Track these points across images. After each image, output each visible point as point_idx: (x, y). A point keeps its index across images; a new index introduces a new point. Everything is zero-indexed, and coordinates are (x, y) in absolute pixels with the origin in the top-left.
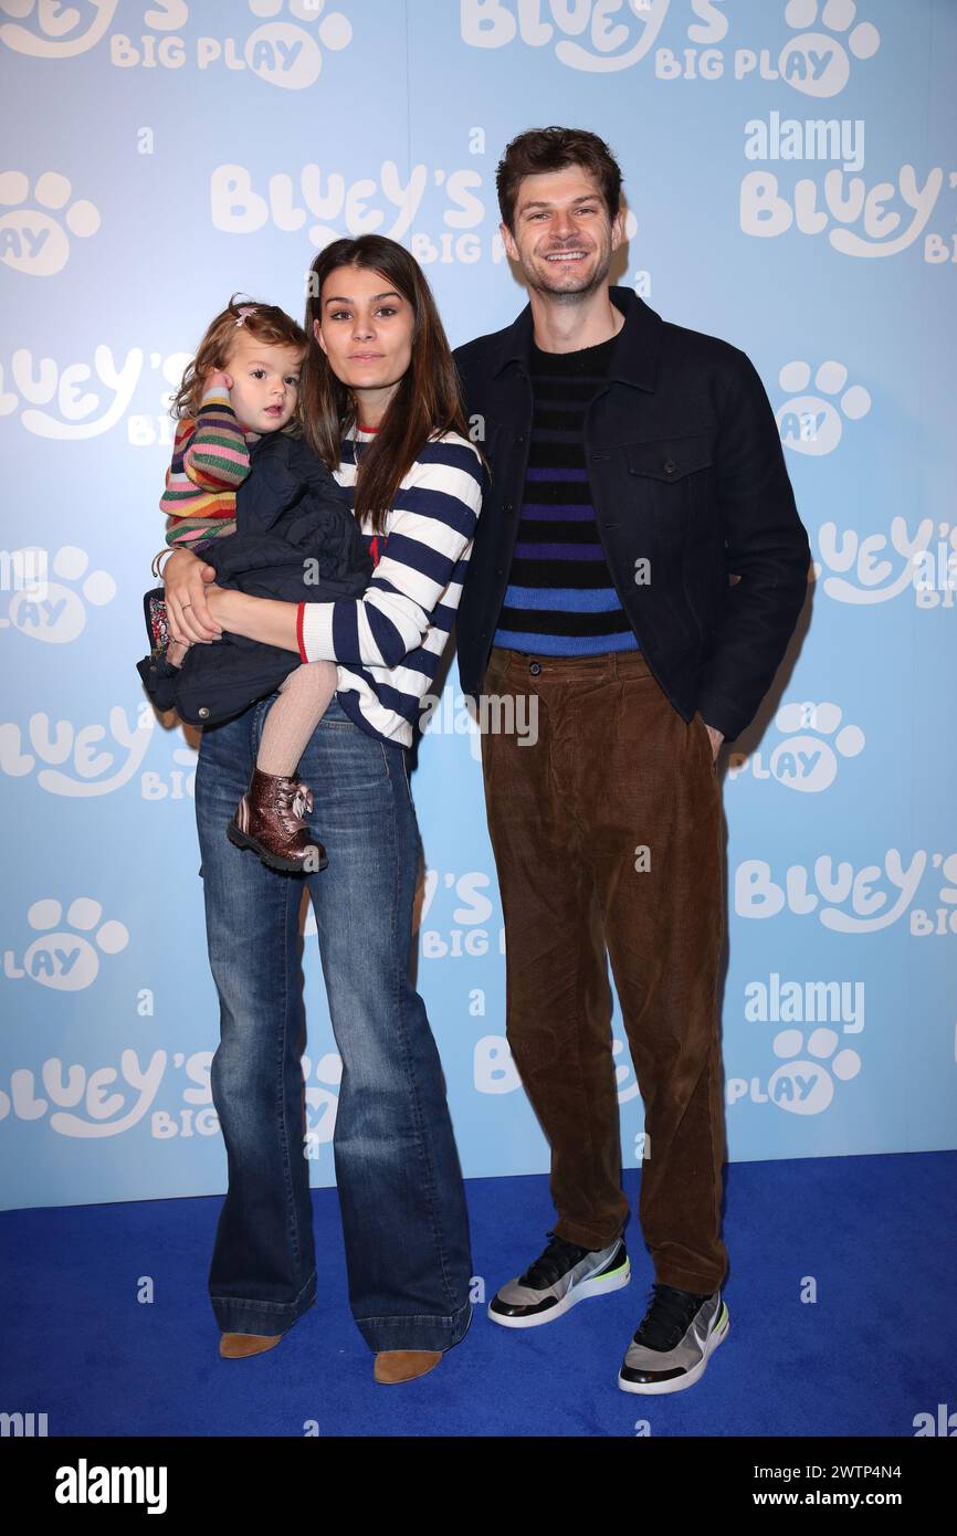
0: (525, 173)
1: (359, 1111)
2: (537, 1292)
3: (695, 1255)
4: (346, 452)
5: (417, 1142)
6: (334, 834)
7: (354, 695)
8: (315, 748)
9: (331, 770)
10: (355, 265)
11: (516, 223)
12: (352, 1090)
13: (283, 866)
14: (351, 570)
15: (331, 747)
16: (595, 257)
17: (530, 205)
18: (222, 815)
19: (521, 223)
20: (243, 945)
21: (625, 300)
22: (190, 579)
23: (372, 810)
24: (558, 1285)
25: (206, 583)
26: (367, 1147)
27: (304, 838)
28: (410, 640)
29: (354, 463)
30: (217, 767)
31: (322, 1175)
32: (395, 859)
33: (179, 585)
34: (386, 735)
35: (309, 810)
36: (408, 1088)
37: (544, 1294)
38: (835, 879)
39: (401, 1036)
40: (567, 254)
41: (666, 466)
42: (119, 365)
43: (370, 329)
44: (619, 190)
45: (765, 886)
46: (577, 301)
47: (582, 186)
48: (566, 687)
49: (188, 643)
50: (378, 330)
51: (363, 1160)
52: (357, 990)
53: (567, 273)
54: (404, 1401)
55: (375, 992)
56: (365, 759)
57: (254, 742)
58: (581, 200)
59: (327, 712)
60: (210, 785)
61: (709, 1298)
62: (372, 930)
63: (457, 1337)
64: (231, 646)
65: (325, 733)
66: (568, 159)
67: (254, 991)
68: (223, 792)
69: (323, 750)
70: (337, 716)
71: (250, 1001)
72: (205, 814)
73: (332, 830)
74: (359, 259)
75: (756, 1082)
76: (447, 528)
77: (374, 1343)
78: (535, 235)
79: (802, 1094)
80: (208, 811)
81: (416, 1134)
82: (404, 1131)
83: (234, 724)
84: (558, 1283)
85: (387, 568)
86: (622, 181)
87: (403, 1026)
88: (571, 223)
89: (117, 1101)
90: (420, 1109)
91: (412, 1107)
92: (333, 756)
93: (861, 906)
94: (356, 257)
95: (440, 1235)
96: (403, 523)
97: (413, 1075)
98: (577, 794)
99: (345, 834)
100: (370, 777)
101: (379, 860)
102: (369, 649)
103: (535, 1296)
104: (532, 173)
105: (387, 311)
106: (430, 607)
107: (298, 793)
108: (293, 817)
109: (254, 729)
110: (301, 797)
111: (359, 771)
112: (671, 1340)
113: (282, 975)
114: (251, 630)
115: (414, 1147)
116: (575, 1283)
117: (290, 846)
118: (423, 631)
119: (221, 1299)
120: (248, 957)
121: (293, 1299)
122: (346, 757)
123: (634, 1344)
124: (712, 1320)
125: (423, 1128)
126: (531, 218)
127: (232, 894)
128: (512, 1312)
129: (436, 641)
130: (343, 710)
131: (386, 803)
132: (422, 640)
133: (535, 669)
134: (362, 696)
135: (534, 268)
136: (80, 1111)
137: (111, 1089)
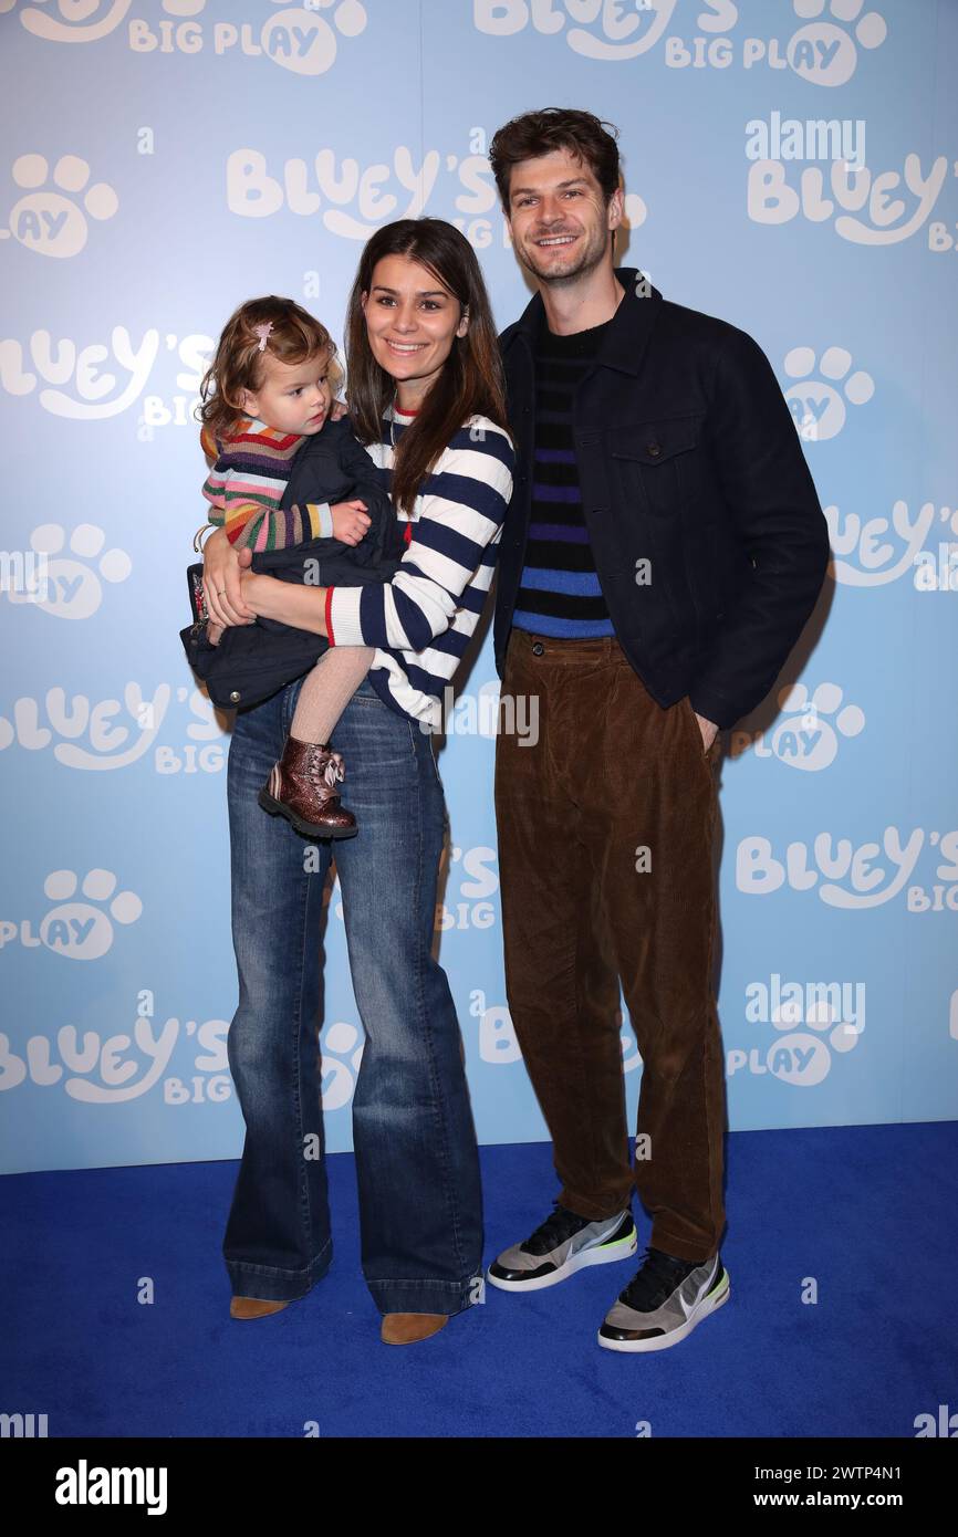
1: (378, 1079)
2: (535, 1257)
3: (685, 1221)
5: (435, 1111)
6: (359, 809)
7: (385, 672)
8: (345, 723)
9: (358, 746)
10: (407, 256)
12: (374, 1057)
13: (314, 832)
14: (385, 556)
15: (360, 721)
16: (585, 240)
18: (251, 787)
19: (515, 209)
20: (263, 917)
22: (227, 564)
23: (397, 787)
24: (556, 1251)
25: (243, 568)
26: (386, 1113)
27: (333, 807)
28: (437, 625)
29: (392, 446)
30: (249, 740)
31: (340, 1139)
33: (216, 569)
34: (412, 715)
35: (341, 779)
36: (427, 1057)
37: (542, 1260)
38: (834, 856)
39: (420, 1007)
40: (555, 239)
41: (650, 449)
42: (136, 347)
43: (411, 322)
45: (766, 862)
47: (566, 171)
49: (225, 626)
50: (422, 322)
51: (380, 1126)
52: (378, 961)
53: (557, 258)
55: (396, 963)
56: (392, 735)
57: (285, 715)
58: (567, 184)
59: (360, 688)
60: (241, 757)
61: (702, 1265)
62: (394, 904)
64: (263, 630)
65: (354, 708)
67: (271, 963)
68: (253, 765)
69: (351, 725)
70: (366, 693)
71: (266, 972)
72: (235, 785)
73: (358, 806)
74: (412, 251)
75: (755, 1053)
76: (476, 512)
77: (383, 1306)
78: (525, 220)
79: (801, 1064)
80: (238, 783)
81: (434, 1103)
82: (422, 1099)
84: (557, 1249)
85: (417, 553)
87: (423, 996)
88: (557, 208)
89: (131, 1068)
90: (438, 1079)
91: (431, 1077)
92: (361, 732)
93: (860, 882)
95: (453, 1202)
96: (433, 508)
97: (431, 1045)
99: (368, 810)
100: (395, 754)
101: (402, 836)
102: (396, 633)
103: (533, 1262)
105: (430, 305)
106: (457, 592)
107: (331, 761)
108: (324, 785)
109: (286, 702)
110: (333, 765)
111: (385, 747)
112: (653, 1302)
113: (299, 950)
114: (282, 615)
115: (431, 1115)
116: (576, 1251)
117: (321, 813)
118: (451, 615)
119: (234, 1263)
120: (268, 929)
121: (302, 1266)
122: (373, 733)
123: (618, 1302)
124: (704, 1287)
125: (441, 1097)
126: (520, 204)
127: (255, 866)
128: (509, 1277)
129: (467, 623)
130: (374, 687)
131: (411, 781)
132: (450, 623)
133: (539, 650)
134: (392, 675)
135: (526, 254)
136: (94, 1077)
137: (125, 1056)
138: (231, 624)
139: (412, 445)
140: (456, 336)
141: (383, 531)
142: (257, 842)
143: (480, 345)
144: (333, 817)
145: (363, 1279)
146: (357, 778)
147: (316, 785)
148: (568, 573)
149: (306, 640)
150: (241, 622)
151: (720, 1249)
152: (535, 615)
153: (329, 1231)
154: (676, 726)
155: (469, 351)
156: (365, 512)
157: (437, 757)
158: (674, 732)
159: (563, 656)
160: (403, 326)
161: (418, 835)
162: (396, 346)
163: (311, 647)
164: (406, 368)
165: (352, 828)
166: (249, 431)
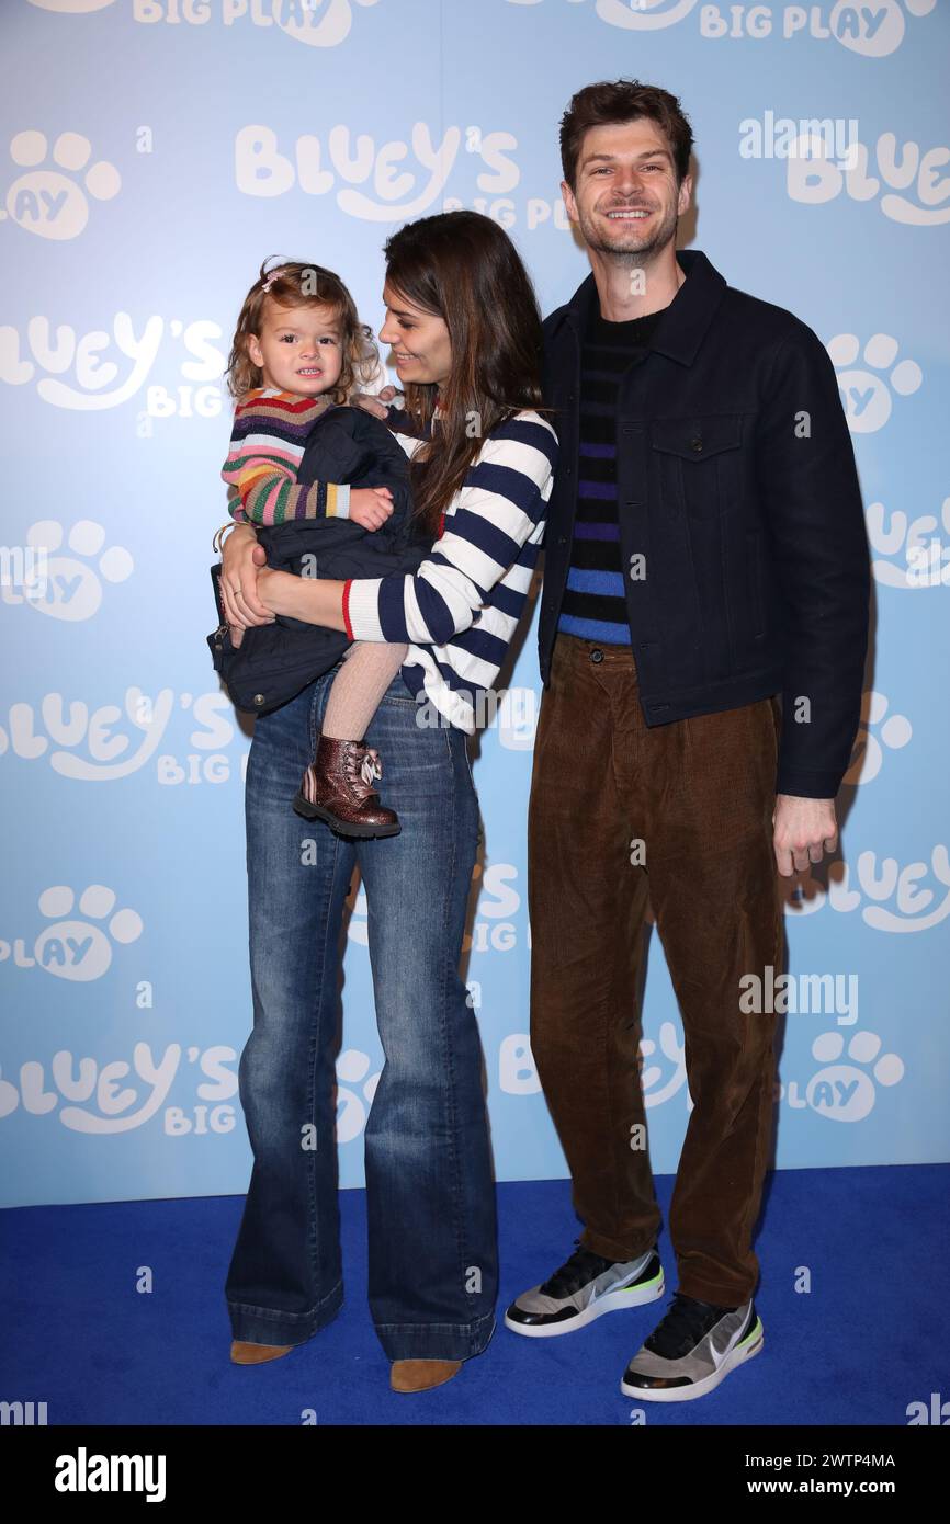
1: (392, 1104)
2: (556, 1301)
3: (723, 1267)
5: (449, 1141)
8: (379, 725)
11: (578, 180)
12: (390, 1083)
13: (354, 832)
15: (393, 723)
16: (659, 217)
17: (594, 158)
18: (273, 797)
19: (583, 178)
20: (282, 936)
21: (695, 266)
22: (243, 562)
23: (432, 794)
24: (578, 1294)
25: (258, 566)
26: (397, 1142)
27: (372, 804)
28: (461, 620)
31: (352, 1175)
33: (232, 569)
35: (378, 776)
36: (445, 1084)
37: (562, 1304)
39: (443, 1031)
40: (629, 211)
41: (692, 445)
42: (139, 333)
46: (638, 261)
47: (649, 141)
48: (628, 676)
51: (391, 1155)
52: (401, 982)
53: (628, 231)
54: (420, 1411)
55: (421, 985)
56: (427, 738)
58: (648, 155)
59: (390, 688)
60: (261, 764)
61: (733, 1310)
63: (477, 1348)
64: (283, 628)
65: (387, 709)
66: (638, 110)
67: (288, 985)
68: (275, 773)
69: (384, 728)
70: (401, 693)
71: (283, 996)
72: (255, 795)
75: (793, 1087)
77: (392, 1353)
78: (597, 190)
79: (842, 1099)
80: (258, 792)
81: (448, 1132)
82: (437, 1129)
84: (579, 1293)
85: (451, 545)
86: (693, 141)
87: (448, 1019)
88: (635, 179)
89: (130, 1096)
90: (455, 1108)
91: (447, 1105)
92: (395, 735)
96: (473, 499)
97: (451, 1071)
100: (431, 759)
102: (417, 627)
103: (554, 1305)
104: (597, 125)
106: (487, 587)
107: (367, 758)
108: (362, 783)
110: (369, 761)
111: (420, 751)
112: (681, 1349)
113: (318, 972)
114: (300, 612)
115: (445, 1146)
116: (599, 1294)
117: (360, 812)
118: (477, 609)
119: (235, 1304)
120: (285, 949)
121: (307, 1309)
122: (407, 735)
123: (643, 1349)
124: (737, 1336)
125: (456, 1128)
127: (275, 880)
128: (528, 1321)
131: (446, 788)
132: (474, 620)
133: (597, 656)
134: (427, 674)
135: (594, 226)
136: (91, 1105)
137: (123, 1083)
138: (250, 624)
142: (277, 855)
144: (374, 817)
145: (371, 1322)
146: (390, 785)
147: (352, 783)
149: (328, 636)
150: (260, 621)
151: (754, 1296)
153: (341, 1271)
156: (389, 500)
157: (472, 764)
159: (627, 662)
161: (452, 845)
163: (333, 646)
165: (395, 826)
166: (264, 396)
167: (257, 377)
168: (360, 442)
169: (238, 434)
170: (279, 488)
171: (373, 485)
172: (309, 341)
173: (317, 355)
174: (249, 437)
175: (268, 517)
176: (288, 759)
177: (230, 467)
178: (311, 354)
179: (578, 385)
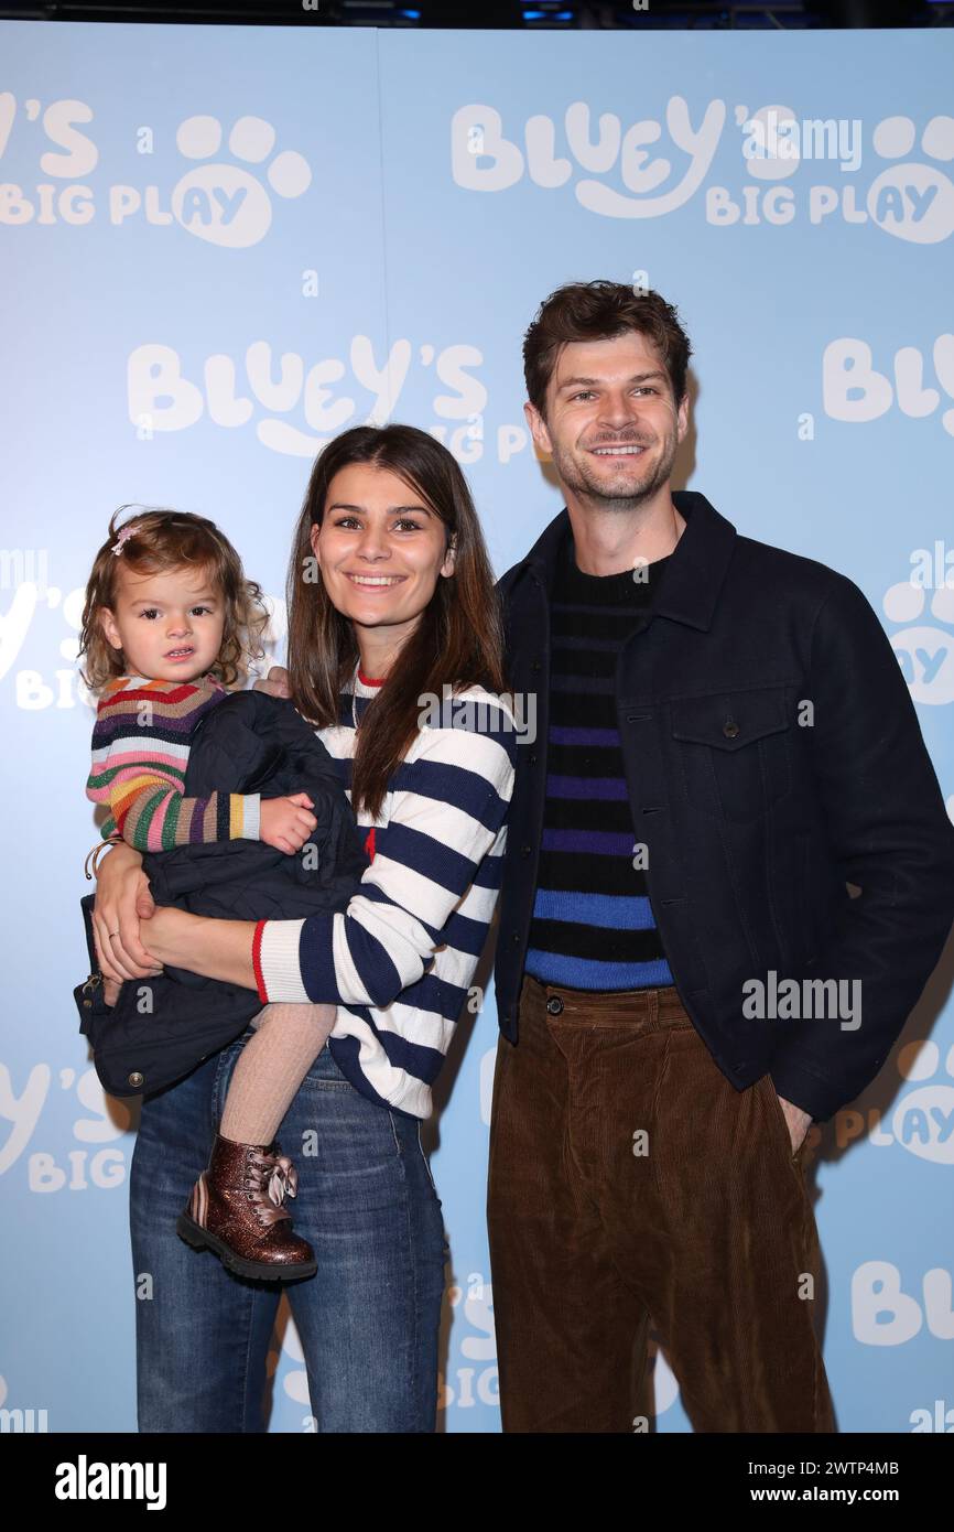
0: (566, 339)
4: (340, 712)
6: (325, 1240)
7: (353, 1043)
8: (298, 1117)
10: (374, 463)
11: (550, 405)
13: (255, 1273)
14: (338, 872)
15: (320, 1116)
16: (656, 452)
17: (573, 381)
18: (166, 1215)
19: (557, 405)
21: (693, 508)
23: (378, 1205)
27: (283, 1233)
28: (408, 970)
29: (353, 727)
30: (163, 1145)
32: (410, 1272)
33: (107, 902)
34: (394, 1102)
35: (291, 1193)
40: (620, 447)
41: (725, 730)
43: (382, 547)
44: (686, 365)
46: (629, 507)
47: (642, 360)
48: (592, 1034)
49: (121, 980)
50: (394, 547)
53: (618, 472)
56: (366, 1131)
57: (214, 1109)
58: (640, 378)
59: (314, 1066)
60: (150, 1170)
62: (381, 1374)
64: (172, 981)
65: (313, 1096)
66: (626, 324)
68: (168, 1182)
69: (308, 1120)
70: (329, 1073)
72: (142, 1212)
73: (323, 1235)
74: (382, 456)
76: (463, 814)
78: (577, 421)
80: (147, 1209)
83: (187, 1084)
85: (384, 871)
88: (628, 408)
92: (323, 1129)
94: (378, 452)
96: (407, 809)
98: (604, 1187)
99: (340, 1241)
100: (374, 1159)
102: (350, 982)
104: (576, 341)
105: (409, 526)
106: (438, 923)
107: (277, 1169)
108: (268, 1204)
109: (216, 1090)
110: (280, 1174)
111: (359, 1149)
114: (195, 963)
117: (264, 1245)
118: (427, 955)
126: (572, 399)
129: (455, 967)
130: (338, 1064)
131: (396, 1194)
132: (425, 969)
133: (555, 1006)
134: (363, 1047)
135: (576, 465)
138: (128, 976)
139: (379, 722)
140: (440, 575)
141: (334, 840)
143: (471, 588)
144: (283, 1251)
147: (256, 1203)
148: (601, 897)
149: (231, 995)
150: (142, 973)
152: (551, 955)
154: (752, 1116)
155: (455, 596)
156: (309, 810)
158: (751, 1124)
159: (591, 1016)
160: (371, 551)
162: (361, 580)
163: (239, 1008)
164: (376, 610)
165: (310, 1266)
166: (128, 688)
167: (119, 663)
168: (262, 735)
169: (101, 739)
170: (164, 807)
171: (287, 790)
172: (177, 614)
173: (188, 632)
174: (117, 743)
175: (155, 842)
176: (185, 1163)
177: (96, 782)
178: (180, 630)
179: (547, 650)
